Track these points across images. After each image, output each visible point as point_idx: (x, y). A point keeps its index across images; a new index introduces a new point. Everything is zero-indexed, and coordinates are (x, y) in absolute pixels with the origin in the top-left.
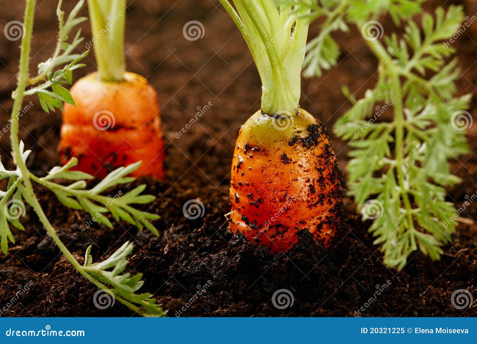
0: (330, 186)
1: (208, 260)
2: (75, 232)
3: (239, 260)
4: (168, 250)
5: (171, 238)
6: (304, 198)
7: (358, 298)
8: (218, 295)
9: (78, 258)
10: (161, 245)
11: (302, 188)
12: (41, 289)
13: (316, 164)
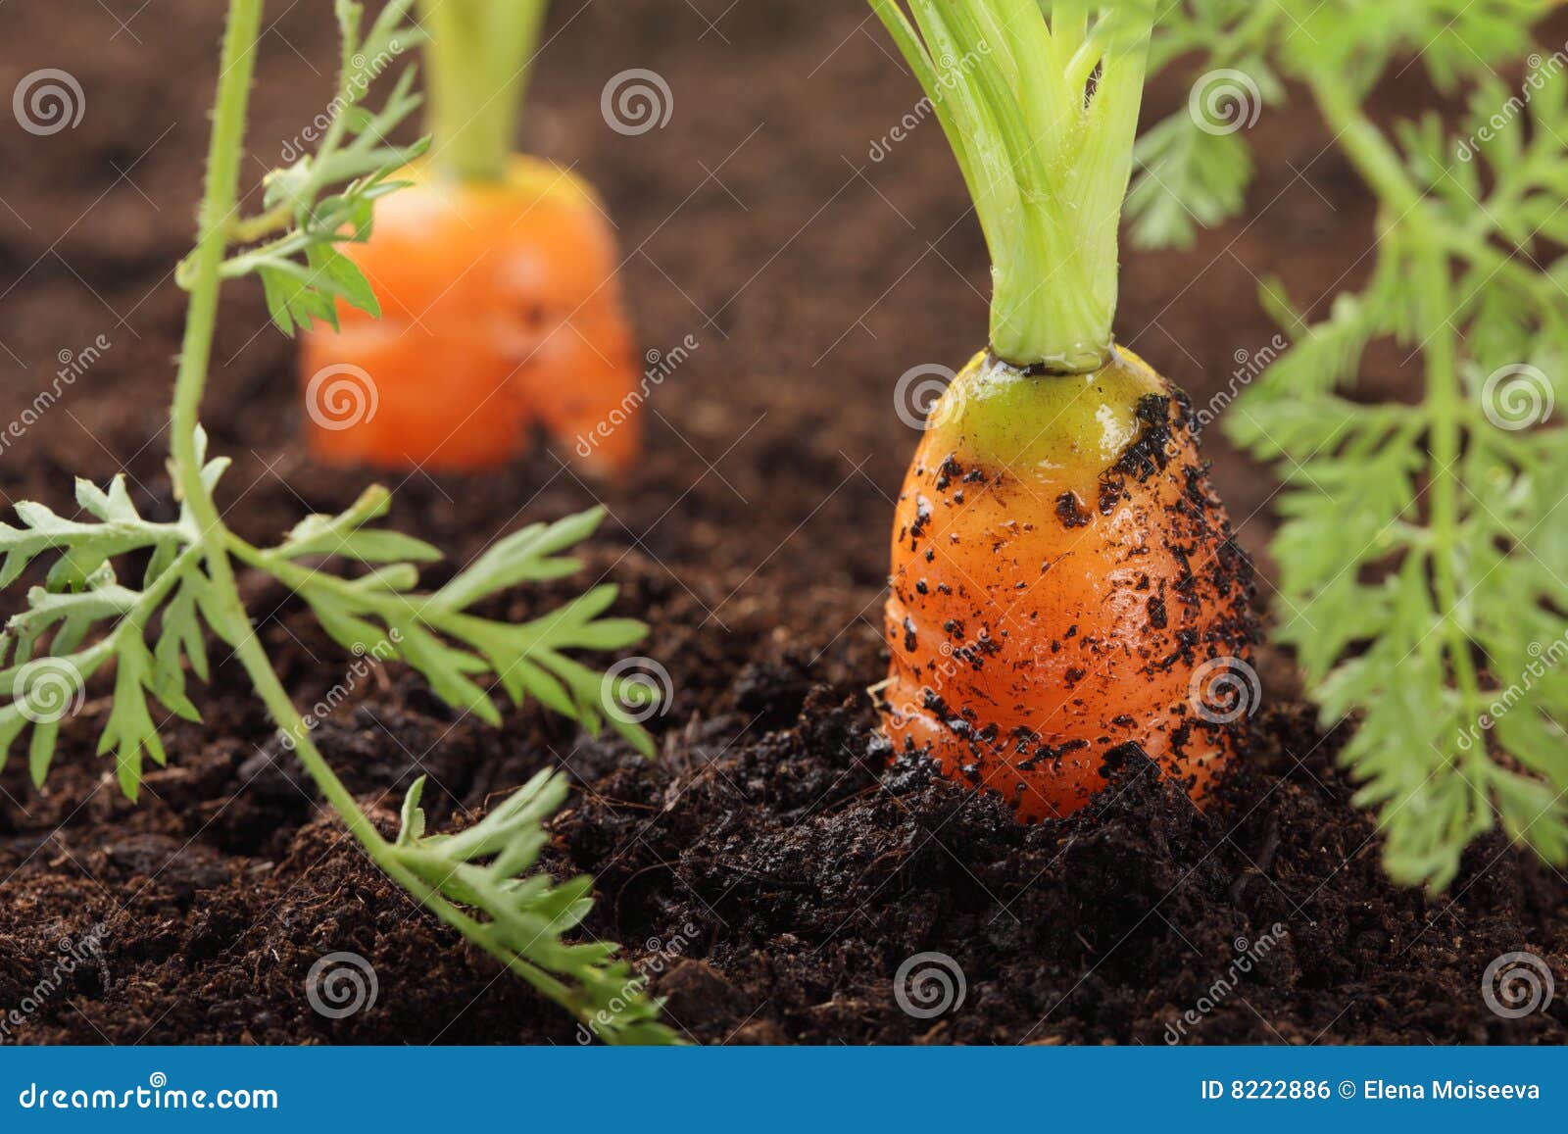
0: (1213, 604)
1: (810, 835)
2: (369, 728)
3: (911, 837)
4: (676, 799)
5: (687, 760)
6: (1129, 642)
7: (1292, 978)
8: (834, 952)
9: (377, 814)
10: (657, 782)
11: (1125, 608)
12: (247, 913)
13: (1166, 531)
